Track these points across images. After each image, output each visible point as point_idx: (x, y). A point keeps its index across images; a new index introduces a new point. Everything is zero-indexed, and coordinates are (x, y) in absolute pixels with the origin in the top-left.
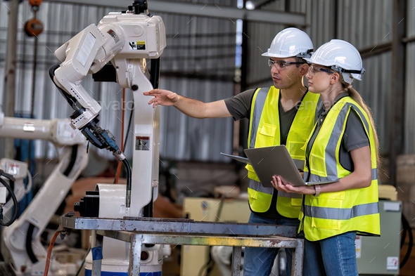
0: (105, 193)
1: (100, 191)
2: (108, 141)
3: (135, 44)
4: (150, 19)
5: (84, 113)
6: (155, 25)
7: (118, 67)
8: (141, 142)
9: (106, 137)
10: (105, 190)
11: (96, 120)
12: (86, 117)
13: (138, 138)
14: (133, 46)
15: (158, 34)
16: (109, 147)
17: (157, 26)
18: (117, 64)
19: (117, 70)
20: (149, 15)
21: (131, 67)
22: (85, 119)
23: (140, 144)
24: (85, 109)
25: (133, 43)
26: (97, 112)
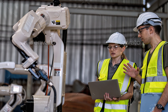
0: (37, 100)
1: (34, 99)
2: (42, 75)
3: (55, 22)
4: (63, 9)
5: (29, 59)
6: (65, 12)
7: (46, 34)
8: (57, 72)
9: (41, 73)
10: (37, 99)
11: (35, 63)
13: (55, 70)
14: (53, 23)
15: (66, 17)
16: (43, 79)
17: (66, 12)
18: (46, 32)
19: (46, 36)
20: (62, 7)
21: (52, 34)
22: (29, 62)
23: (56, 73)
24: (29, 57)
25: (54, 21)
26: (35, 58)
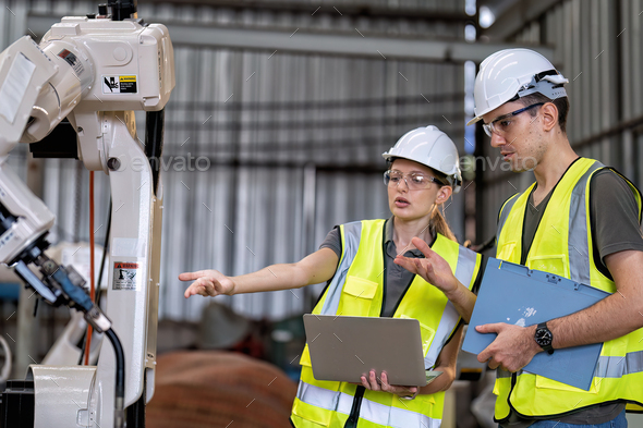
0: (45, 383)
1: (36, 378)
2: (68, 289)
3: (117, 80)
4: (146, 31)
5: (14, 226)
6: (155, 42)
7: (80, 129)
8: (124, 274)
9: (64, 282)
10: (47, 378)
11: (41, 243)
12: (18, 234)
13: (118, 266)
14: (110, 84)
15: (161, 60)
16: (72, 303)
17: (159, 42)
18: (80, 122)
19: (80, 134)
20: (141, 23)
21: (106, 127)
22: (17, 239)
23: (121, 277)
24: (15, 219)
25: (112, 79)
26: (40, 223)
